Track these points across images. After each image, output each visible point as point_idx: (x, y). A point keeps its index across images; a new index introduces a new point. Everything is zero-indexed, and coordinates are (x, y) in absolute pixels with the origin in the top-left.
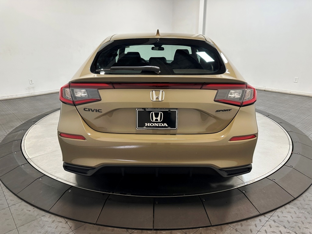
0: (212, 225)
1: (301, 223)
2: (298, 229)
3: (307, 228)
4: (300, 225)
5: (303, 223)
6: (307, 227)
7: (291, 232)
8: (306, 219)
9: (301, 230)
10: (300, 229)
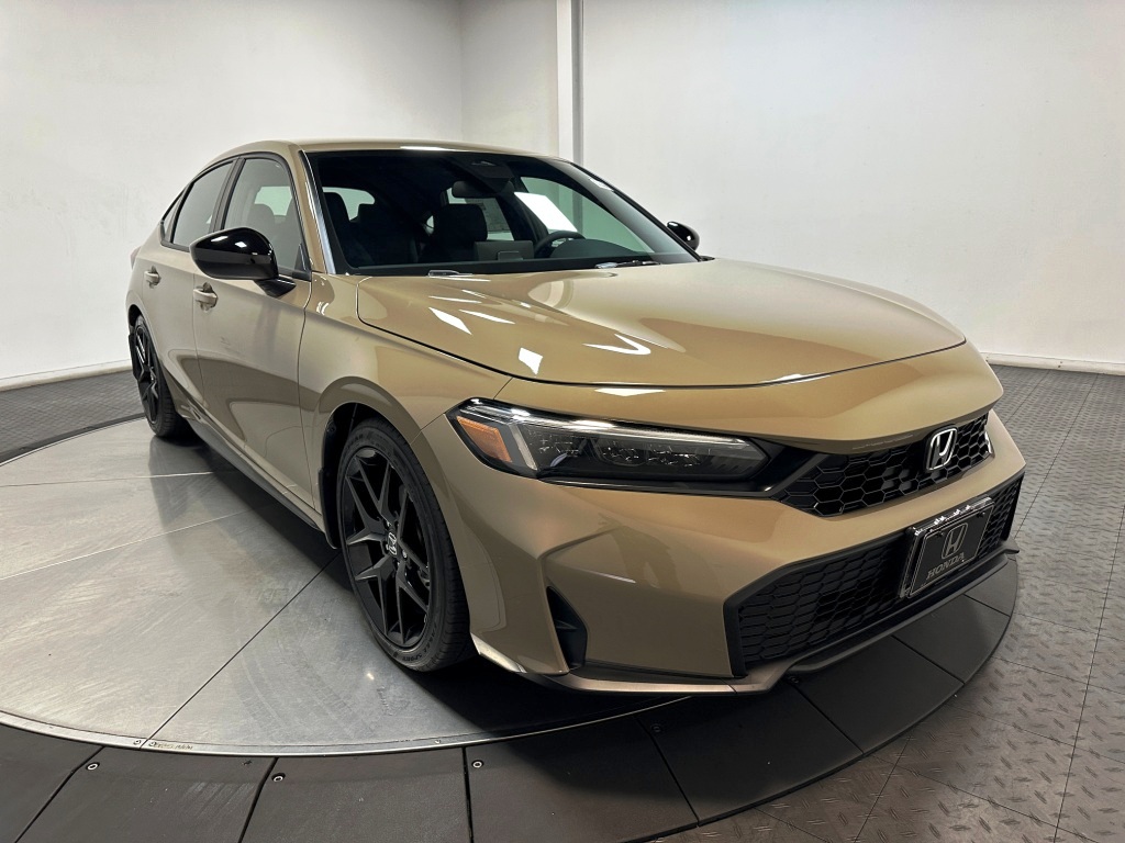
0: (701, 819)
1: (1002, 764)
2: (996, 786)
3: (1025, 780)
4: (998, 773)
5: (1008, 765)
6: (1024, 776)
7: (976, 801)
8: (1014, 748)
9: (1008, 790)
10: (1003, 785)
